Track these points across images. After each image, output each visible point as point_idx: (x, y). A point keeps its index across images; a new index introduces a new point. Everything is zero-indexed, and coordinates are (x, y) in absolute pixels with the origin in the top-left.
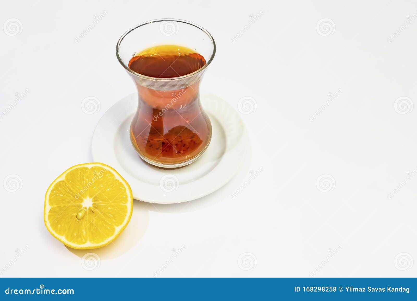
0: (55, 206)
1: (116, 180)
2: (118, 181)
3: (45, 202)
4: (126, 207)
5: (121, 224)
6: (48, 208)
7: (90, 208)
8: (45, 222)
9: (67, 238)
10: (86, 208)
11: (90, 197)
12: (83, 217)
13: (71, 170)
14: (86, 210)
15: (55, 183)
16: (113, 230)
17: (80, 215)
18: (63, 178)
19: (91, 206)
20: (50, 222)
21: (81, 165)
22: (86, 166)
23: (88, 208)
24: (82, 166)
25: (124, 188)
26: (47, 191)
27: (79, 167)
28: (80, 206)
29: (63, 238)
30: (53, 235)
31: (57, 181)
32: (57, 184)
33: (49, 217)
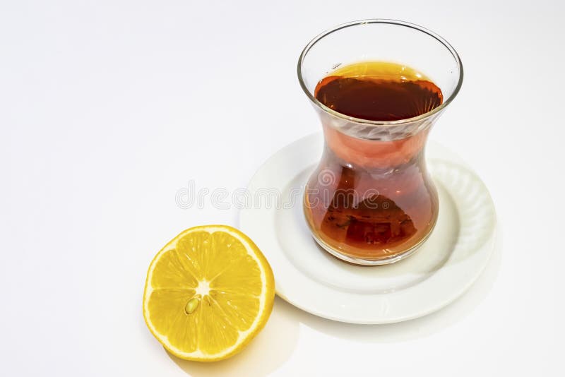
0: (159, 288)
1: (248, 256)
2: (251, 257)
3: (147, 280)
4: (258, 301)
5: (248, 327)
6: (150, 290)
7: (206, 296)
8: (144, 311)
9: (170, 339)
10: (200, 297)
11: (208, 279)
12: (194, 311)
13: (184, 234)
14: (200, 299)
15: (162, 253)
16: (235, 336)
17: (191, 306)
18: (173, 246)
19: (208, 294)
20: (150, 312)
21: (198, 227)
22: (207, 230)
23: (203, 296)
24: (201, 230)
25: (259, 269)
26: (151, 265)
27: (196, 230)
28: (192, 293)
29: (165, 339)
30: (152, 332)
31: (166, 250)
32: (165, 254)
33: (150, 303)
